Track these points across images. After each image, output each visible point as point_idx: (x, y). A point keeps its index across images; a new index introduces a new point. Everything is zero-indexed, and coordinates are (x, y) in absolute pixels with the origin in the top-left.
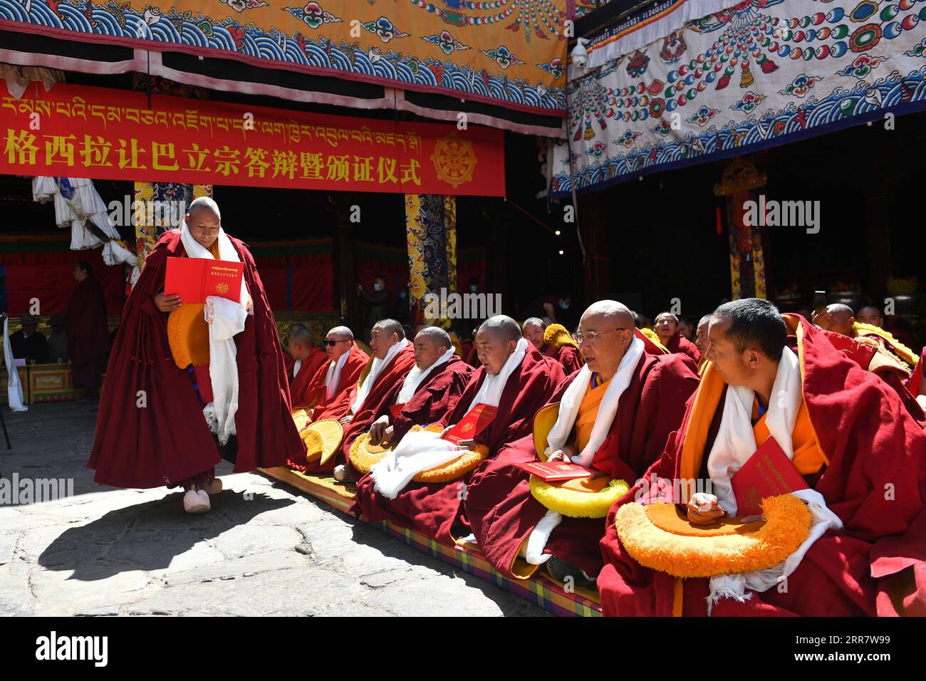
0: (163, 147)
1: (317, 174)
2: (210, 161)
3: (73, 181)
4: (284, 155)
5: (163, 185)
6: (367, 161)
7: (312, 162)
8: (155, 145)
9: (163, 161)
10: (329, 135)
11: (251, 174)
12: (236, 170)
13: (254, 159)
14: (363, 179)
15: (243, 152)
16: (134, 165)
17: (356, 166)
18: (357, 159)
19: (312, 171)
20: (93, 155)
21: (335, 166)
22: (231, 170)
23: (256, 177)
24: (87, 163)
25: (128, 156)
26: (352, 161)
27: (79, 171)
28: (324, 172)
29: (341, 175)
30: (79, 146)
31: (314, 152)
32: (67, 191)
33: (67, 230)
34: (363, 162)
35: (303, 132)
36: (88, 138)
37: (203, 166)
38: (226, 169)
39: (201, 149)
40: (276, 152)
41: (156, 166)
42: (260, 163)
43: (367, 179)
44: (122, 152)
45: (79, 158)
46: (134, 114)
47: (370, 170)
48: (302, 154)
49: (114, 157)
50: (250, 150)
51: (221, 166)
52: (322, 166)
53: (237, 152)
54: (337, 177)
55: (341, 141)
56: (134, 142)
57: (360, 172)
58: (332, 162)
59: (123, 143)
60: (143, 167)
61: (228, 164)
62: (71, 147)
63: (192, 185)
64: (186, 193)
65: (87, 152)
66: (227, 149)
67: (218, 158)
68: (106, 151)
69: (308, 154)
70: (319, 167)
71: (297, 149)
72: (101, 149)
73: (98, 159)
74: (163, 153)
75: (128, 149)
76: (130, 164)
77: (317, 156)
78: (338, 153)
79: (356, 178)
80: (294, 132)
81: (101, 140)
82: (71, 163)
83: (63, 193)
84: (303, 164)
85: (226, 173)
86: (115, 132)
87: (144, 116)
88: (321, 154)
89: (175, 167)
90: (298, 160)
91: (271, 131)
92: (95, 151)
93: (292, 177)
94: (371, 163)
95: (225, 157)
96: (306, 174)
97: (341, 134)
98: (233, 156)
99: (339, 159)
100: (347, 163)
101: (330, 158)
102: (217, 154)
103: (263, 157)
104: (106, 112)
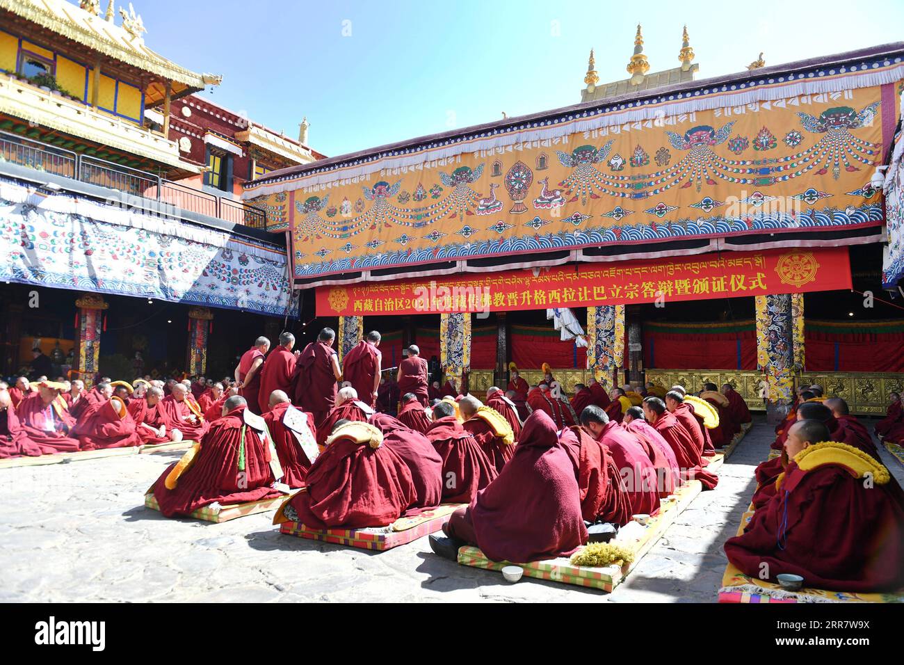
0: (599, 288)
1: (687, 291)
2: (623, 293)
3: (560, 310)
4: (665, 283)
5: (600, 307)
6: (722, 279)
7: (682, 285)
8: (595, 288)
9: (599, 295)
10: (693, 267)
11: (646, 296)
12: (637, 295)
13: (647, 288)
14: (719, 290)
15: (641, 284)
16: (586, 299)
17: (714, 283)
18: (714, 278)
19: (683, 290)
20: (568, 296)
21: (698, 285)
22: (634, 295)
23: (649, 298)
24: (566, 301)
25: (583, 295)
26: (710, 280)
27: (563, 305)
28: (691, 289)
29: (703, 290)
30: (562, 294)
31: (683, 278)
32: (558, 314)
33: (559, 332)
34: (720, 280)
35: (676, 269)
36: (565, 289)
37: (619, 296)
38: (631, 295)
39: (618, 287)
40: (660, 282)
41: (596, 298)
42: (650, 290)
43: (723, 289)
44: (580, 294)
45: (562, 299)
46: (584, 275)
47: (725, 285)
48: (676, 281)
49: (576, 297)
50: (644, 283)
51: (628, 294)
52: (690, 286)
53: (637, 286)
54: (700, 291)
55: (702, 270)
56: (585, 288)
57: (717, 286)
58: (697, 283)
59: (580, 289)
60: (590, 299)
61: (632, 292)
62: (559, 294)
63: (614, 306)
64: (611, 310)
65: (565, 296)
66: (631, 285)
67: (627, 290)
68: (573, 294)
69: (680, 281)
70: (687, 287)
71: (672, 279)
72: (571, 293)
73: (570, 298)
74: (599, 291)
75: (583, 292)
76: (584, 299)
77: (686, 281)
78: (700, 277)
79: (714, 290)
80: (671, 269)
81: (571, 289)
82: (559, 301)
83: (557, 315)
84: (677, 287)
85: (632, 297)
86: (576, 285)
87: (589, 275)
88: (688, 279)
89: (605, 298)
90: (674, 285)
91: (656, 271)
92: (569, 295)
93: (670, 295)
94: (725, 280)
95: (630, 289)
96: (679, 292)
97: (702, 265)
98: (634, 288)
99: (701, 281)
100: (707, 282)
101: (695, 281)
102: (626, 288)
103: (652, 286)
104: (572, 276)
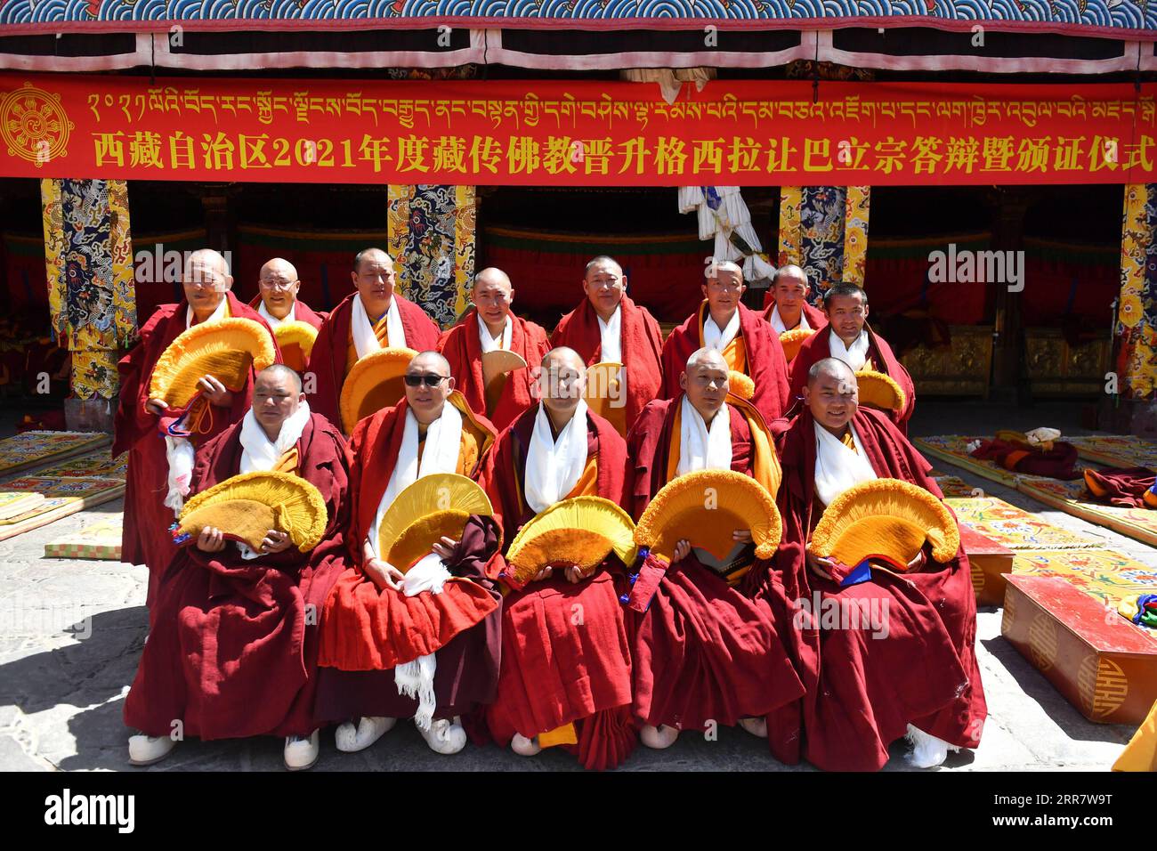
0: (817, 144)
1: (1004, 163)
2: (870, 158)
3: (720, 190)
4: (962, 142)
5: (813, 189)
6: (1076, 142)
7: (998, 150)
8: (808, 142)
9: (816, 160)
10: (1025, 111)
11: (918, 170)
12: (900, 166)
13: (924, 150)
14: (1066, 167)
15: (911, 142)
16: (784, 168)
17: (1059, 150)
18: (1061, 140)
19: (997, 161)
20: (741, 158)
21: (1028, 153)
22: (894, 166)
23: (924, 173)
24: (735, 169)
25: (778, 157)
26: (1053, 144)
27: (727, 179)
28: (1013, 162)
29: (1036, 164)
30: (727, 151)
31: (1002, 135)
32: (714, 201)
33: (708, 248)
34: (1070, 144)
35: (990, 111)
36: (737, 140)
37: (861, 165)
38: (887, 165)
39: (860, 143)
40: (953, 140)
41: (807, 167)
42: (931, 155)
43: (1073, 167)
44: (772, 154)
45: (726, 164)
46: (787, 108)
47: (1079, 155)
48: (987, 140)
49: (762, 160)
50: (919, 140)
51: (882, 163)
52: (1012, 154)
53: (903, 144)
54: (1030, 166)
55: (1042, 119)
56: (785, 141)
57: (1063, 159)
58: (1026, 148)
59: (774, 143)
60: (793, 169)
61: (890, 159)
62: (719, 151)
63: (846, 188)
64: (838, 197)
65: (734, 158)
66: (891, 140)
67: (880, 153)
68: (755, 153)
69: (995, 139)
70: (1007, 155)
71: (980, 134)
72: (749, 151)
73: (745, 163)
74: (816, 151)
75: (778, 150)
76: (779, 167)
77: (1006, 141)
78: (1034, 134)
79: (1057, 166)
80: (979, 111)
81: (750, 141)
82: (718, 170)
83: (710, 204)
84: (986, 153)
85: (888, 170)
86: (765, 131)
87: (798, 108)
88: (1011, 138)
89: (829, 167)
90: (980, 149)
91: (948, 113)
92: (743, 154)
93: (969, 170)
94: (1081, 145)
95: (889, 150)
96: (988, 165)
97: (1043, 108)
98: (897, 149)
99: (1036, 143)
100: (1047, 148)
101: (1024, 142)
102: (878, 147)
103: (935, 147)
104: (756, 109)
